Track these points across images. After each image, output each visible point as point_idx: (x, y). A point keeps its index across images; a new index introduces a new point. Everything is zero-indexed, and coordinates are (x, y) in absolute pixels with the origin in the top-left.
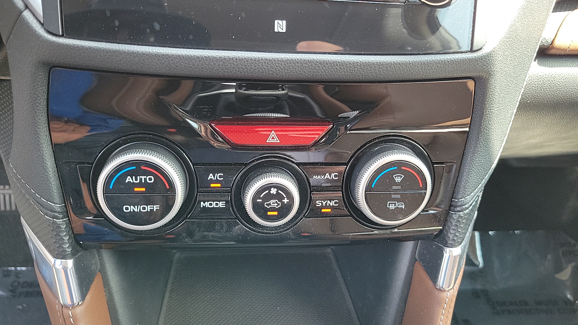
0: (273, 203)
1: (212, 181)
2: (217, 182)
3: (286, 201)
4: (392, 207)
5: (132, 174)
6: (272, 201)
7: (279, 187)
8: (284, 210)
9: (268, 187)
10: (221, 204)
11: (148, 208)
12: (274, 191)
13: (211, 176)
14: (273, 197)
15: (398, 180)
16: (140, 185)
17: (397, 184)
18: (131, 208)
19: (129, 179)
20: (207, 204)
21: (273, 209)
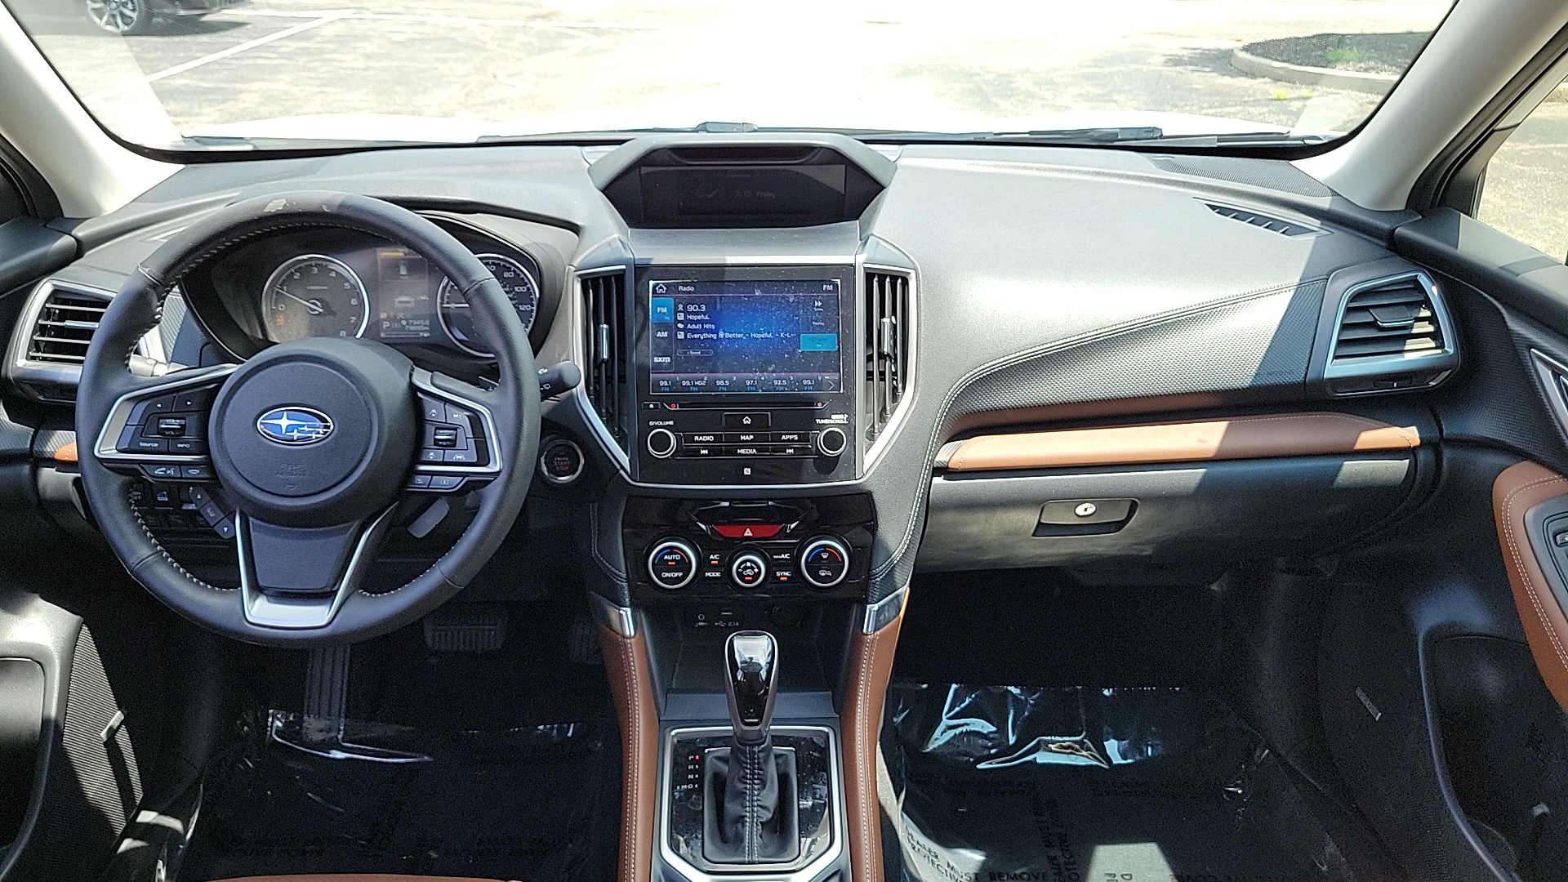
0: (749, 572)
1: (712, 560)
2: (715, 560)
3: (756, 570)
4: (823, 574)
5: (668, 554)
6: (747, 571)
7: (752, 561)
8: (756, 576)
9: (745, 561)
10: (718, 574)
11: (676, 574)
12: (749, 564)
13: (712, 557)
14: (749, 568)
15: (825, 557)
16: (672, 560)
17: (825, 559)
18: (667, 575)
19: (666, 557)
20: (709, 574)
21: (749, 576)
